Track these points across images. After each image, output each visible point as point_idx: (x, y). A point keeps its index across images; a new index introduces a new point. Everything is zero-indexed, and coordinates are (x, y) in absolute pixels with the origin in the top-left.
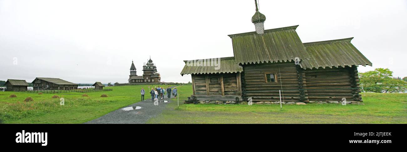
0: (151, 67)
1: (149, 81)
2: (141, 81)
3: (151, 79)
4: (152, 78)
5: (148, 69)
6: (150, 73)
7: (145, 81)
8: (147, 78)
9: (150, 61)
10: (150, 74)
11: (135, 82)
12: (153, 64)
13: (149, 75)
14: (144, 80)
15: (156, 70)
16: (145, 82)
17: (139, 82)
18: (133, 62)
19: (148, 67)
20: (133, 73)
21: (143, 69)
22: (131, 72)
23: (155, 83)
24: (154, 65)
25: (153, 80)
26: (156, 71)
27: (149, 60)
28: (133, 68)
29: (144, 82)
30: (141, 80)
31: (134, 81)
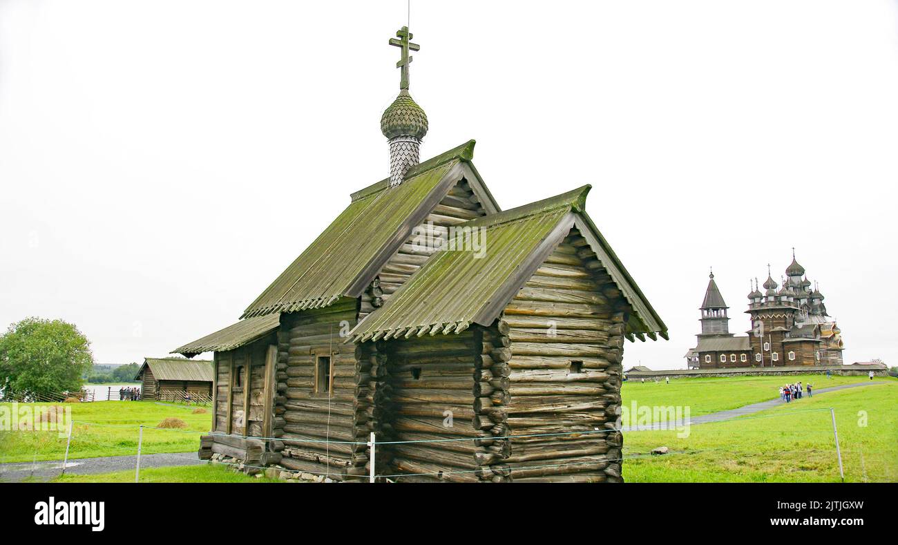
0: (784, 299)
1: (775, 357)
2: (739, 358)
3: (784, 348)
4: (786, 347)
5: (771, 306)
6: (779, 324)
7: (759, 357)
8: (767, 346)
9: (795, 270)
10: (777, 328)
11: (717, 365)
12: (807, 283)
13: (774, 333)
14: (750, 354)
15: (822, 306)
16: (758, 365)
17: (729, 365)
18: (712, 276)
19: (772, 299)
20: (712, 325)
21: (748, 308)
22: (704, 320)
23: (798, 368)
24: (812, 288)
25: (792, 356)
26: (824, 314)
27: (789, 263)
28: (713, 302)
29: (751, 362)
30: (738, 352)
31: (708, 359)
